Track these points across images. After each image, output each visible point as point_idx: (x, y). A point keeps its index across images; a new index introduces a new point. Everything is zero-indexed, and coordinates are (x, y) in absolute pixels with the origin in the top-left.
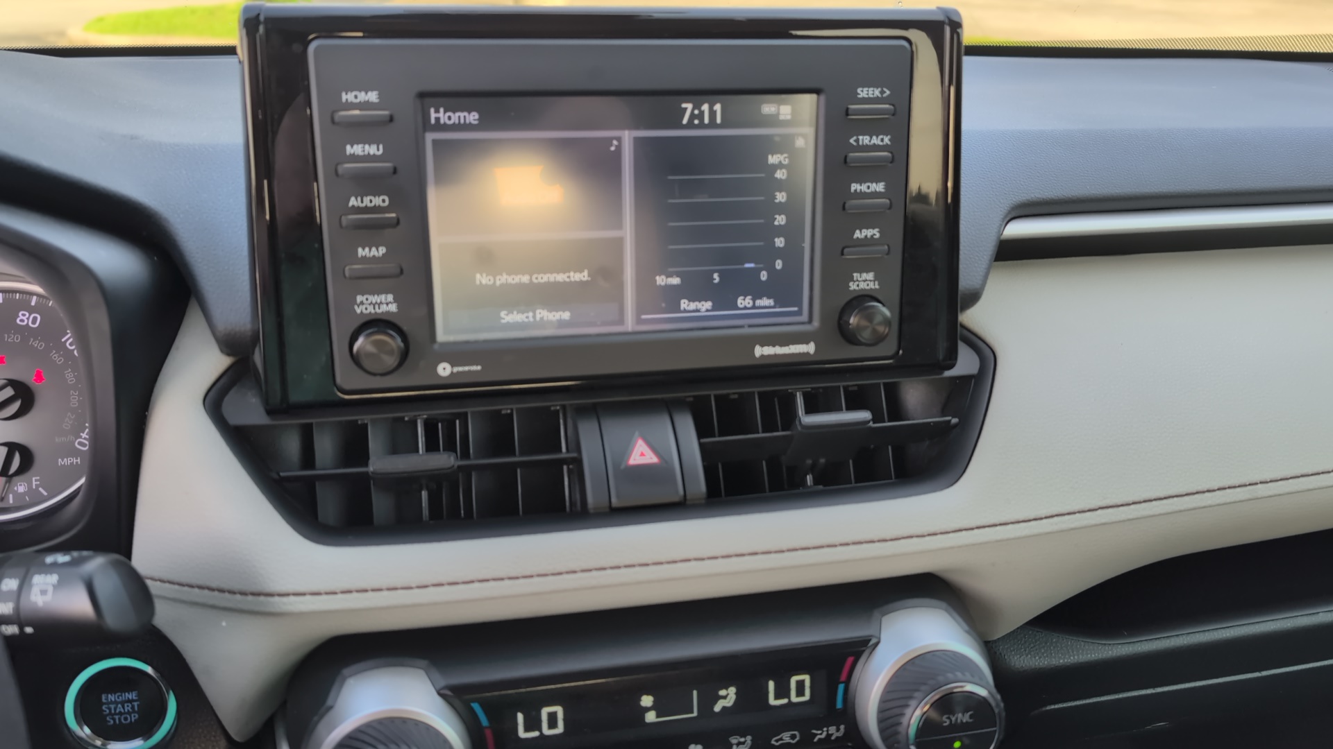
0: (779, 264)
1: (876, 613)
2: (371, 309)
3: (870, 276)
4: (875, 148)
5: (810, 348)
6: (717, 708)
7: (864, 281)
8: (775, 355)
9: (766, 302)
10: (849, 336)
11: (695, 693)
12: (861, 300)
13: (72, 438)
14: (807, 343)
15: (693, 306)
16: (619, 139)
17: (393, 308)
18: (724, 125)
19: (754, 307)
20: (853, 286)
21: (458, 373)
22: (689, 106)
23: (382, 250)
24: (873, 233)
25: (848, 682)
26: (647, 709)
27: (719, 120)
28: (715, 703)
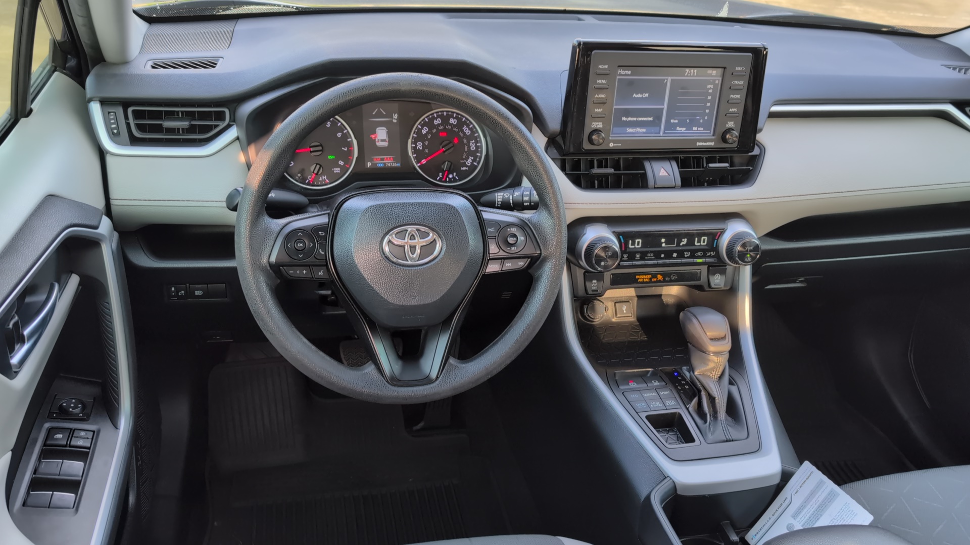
0: (706, 118)
1: (727, 221)
2: (596, 126)
3: (733, 123)
4: (739, 85)
5: (712, 144)
6: (681, 244)
7: (731, 124)
8: (703, 145)
9: (701, 129)
10: (724, 140)
11: (676, 239)
12: (729, 130)
13: (465, 161)
14: (712, 142)
15: (680, 129)
16: (667, 79)
17: (601, 126)
18: (697, 76)
19: (697, 130)
20: (727, 126)
21: (615, 146)
22: (688, 70)
23: (601, 110)
24: (735, 110)
25: (718, 240)
26: (663, 243)
27: (695, 75)
28: (681, 243)
